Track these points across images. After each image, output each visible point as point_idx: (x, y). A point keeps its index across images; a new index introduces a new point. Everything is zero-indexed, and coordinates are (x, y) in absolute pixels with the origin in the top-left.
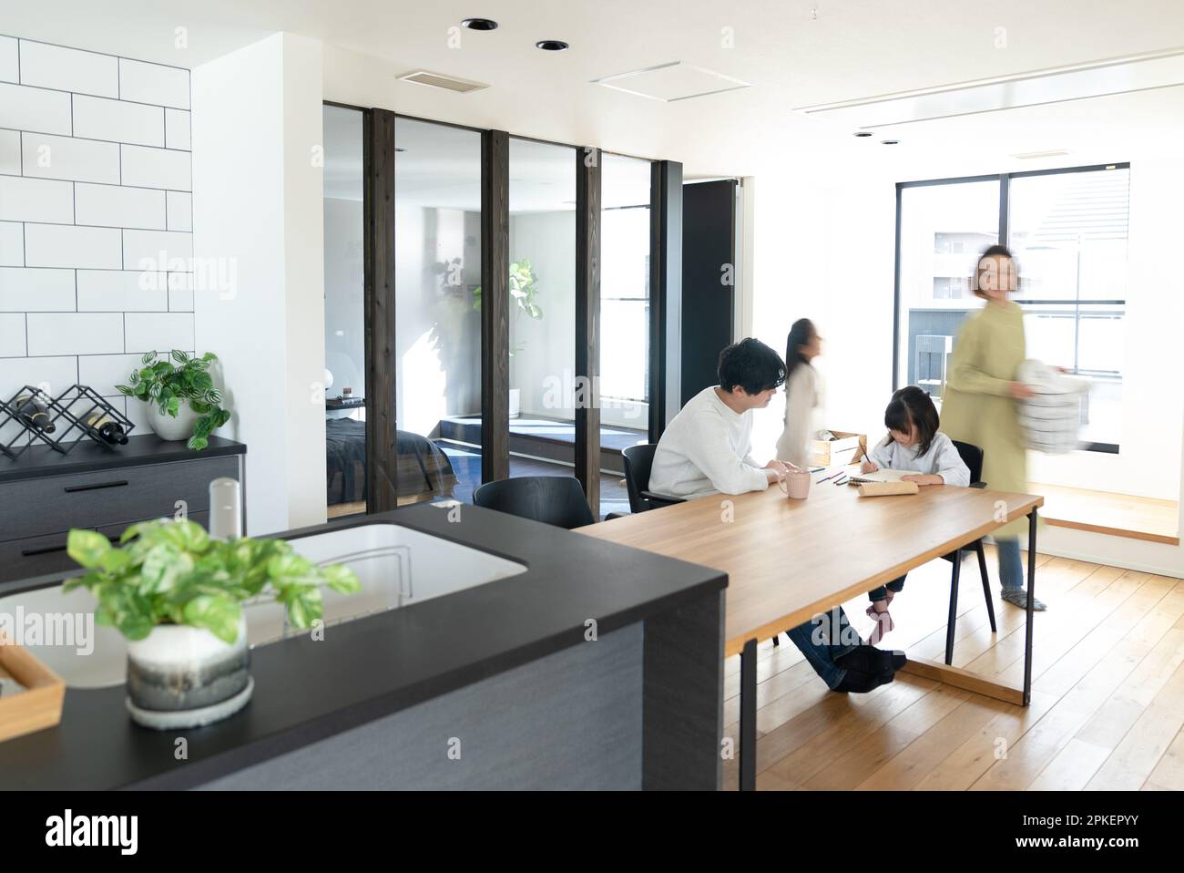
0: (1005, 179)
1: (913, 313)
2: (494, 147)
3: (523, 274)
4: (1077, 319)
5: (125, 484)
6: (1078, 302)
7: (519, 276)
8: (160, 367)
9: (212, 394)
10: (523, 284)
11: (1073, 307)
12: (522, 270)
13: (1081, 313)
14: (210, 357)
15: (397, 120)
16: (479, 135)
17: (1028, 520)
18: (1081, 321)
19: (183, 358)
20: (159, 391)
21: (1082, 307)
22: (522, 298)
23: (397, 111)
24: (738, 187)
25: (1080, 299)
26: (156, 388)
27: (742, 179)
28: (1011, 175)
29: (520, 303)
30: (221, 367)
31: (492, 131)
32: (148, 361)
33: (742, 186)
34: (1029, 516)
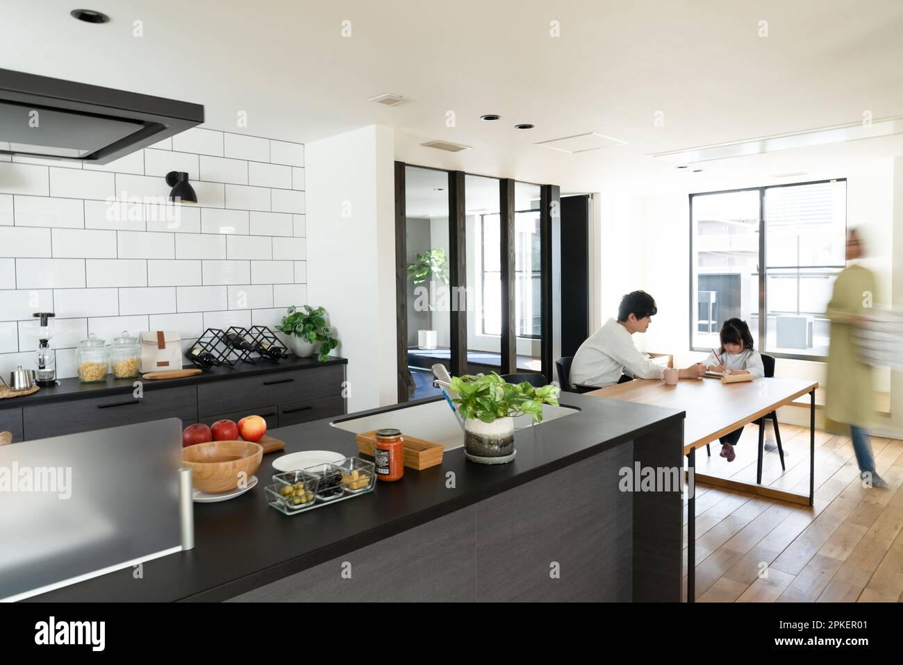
0: (762, 190)
1: (701, 277)
2: (456, 181)
3: (439, 257)
4: (798, 278)
5: (292, 380)
6: (798, 267)
7: (437, 258)
8: (298, 315)
9: (327, 330)
10: (440, 263)
11: (795, 271)
12: (438, 254)
13: (801, 274)
14: (321, 309)
15: (406, 167)
16: (447, 174)
17: (810, 396)
18: (801, 280)
19: (309, 309)
20: (302, 328)
21: (801, 270)
22: (438, 272)
23: (407, 162)
24: (589, 199)
25: (800, 265)
26: (299, 327)
27: (592, 194)
28: (766, 188)
29: (437, 275)
30: (328, 315)
31: (456, 171)
32: (291, 312)
33: (592, 198)
34: (810, 393)
